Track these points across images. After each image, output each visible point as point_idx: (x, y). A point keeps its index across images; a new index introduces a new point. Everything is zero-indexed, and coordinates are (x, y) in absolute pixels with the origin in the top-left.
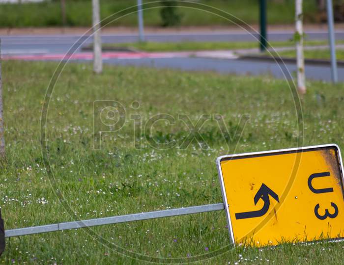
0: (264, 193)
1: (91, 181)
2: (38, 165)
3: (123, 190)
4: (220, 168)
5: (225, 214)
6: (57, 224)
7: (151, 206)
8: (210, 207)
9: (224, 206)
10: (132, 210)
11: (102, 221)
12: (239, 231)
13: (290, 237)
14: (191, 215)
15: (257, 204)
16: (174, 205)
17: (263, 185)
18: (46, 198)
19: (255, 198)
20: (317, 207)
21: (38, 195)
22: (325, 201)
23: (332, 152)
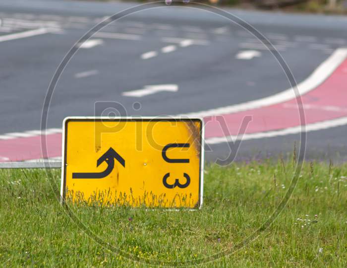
0: (111, 157)
15: (99, 166)
17: (111, 149)
19: (98, 161)
20: (167, 175)
22: (177, 172)
23: (198, 124)
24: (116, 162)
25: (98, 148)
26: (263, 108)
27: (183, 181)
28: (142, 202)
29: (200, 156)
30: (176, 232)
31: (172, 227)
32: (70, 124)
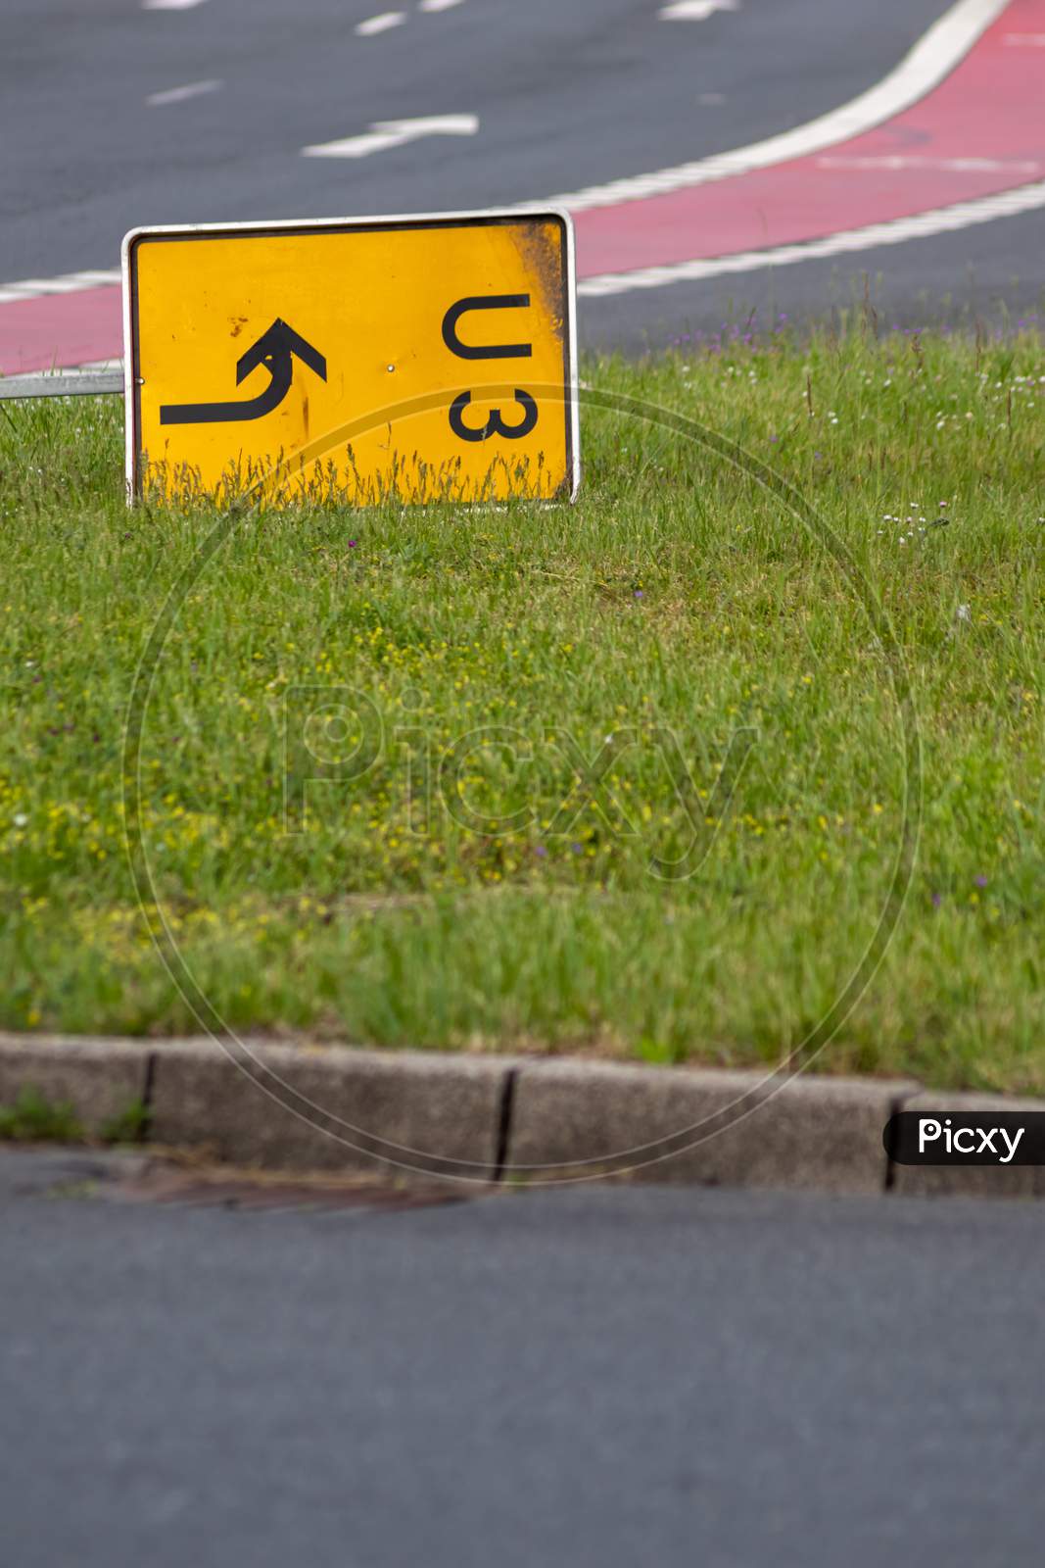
0: (279, 348)
15: (244, 381)
17: (279, 326)
19: (239, 363)
20: (463, 399)
23: (552, 231)
24: (297, 363)
25: (238, 323)
26: (731, 180)
27: (514, 415)
28: (388, 487)
29: (565, 332)
30: (502, 576)
31: (488, 562)
32: (143, 250)
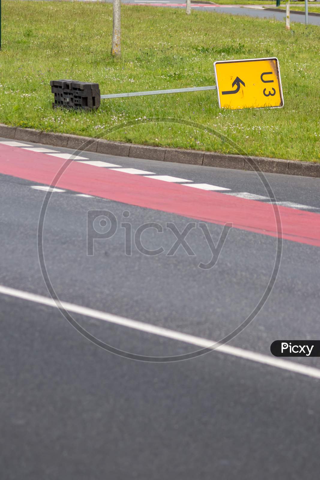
0: (238, 82)
1: (160, 71)
2: (136, 61)
3: (175, 77)
4: (215, 68)
5: (217, 91)
6: (127, 93)
7: (187, 85)
8: (209, 88)
9: (216, 87)
10: (176, 87)
11: (152, 92)
12: (224, 101)
13: (249, 105)
14: (206, 91)
15: (233, 87)
16: (198, 85)
17: (237, 78)
18: (134, 79)
20: (265, 90)
21: (130, 78)
22: (269, 87)
23: (274, 61)
24: (241, 84)
25: (231, 77)
27: (272, 92)
29: (278, 78)
